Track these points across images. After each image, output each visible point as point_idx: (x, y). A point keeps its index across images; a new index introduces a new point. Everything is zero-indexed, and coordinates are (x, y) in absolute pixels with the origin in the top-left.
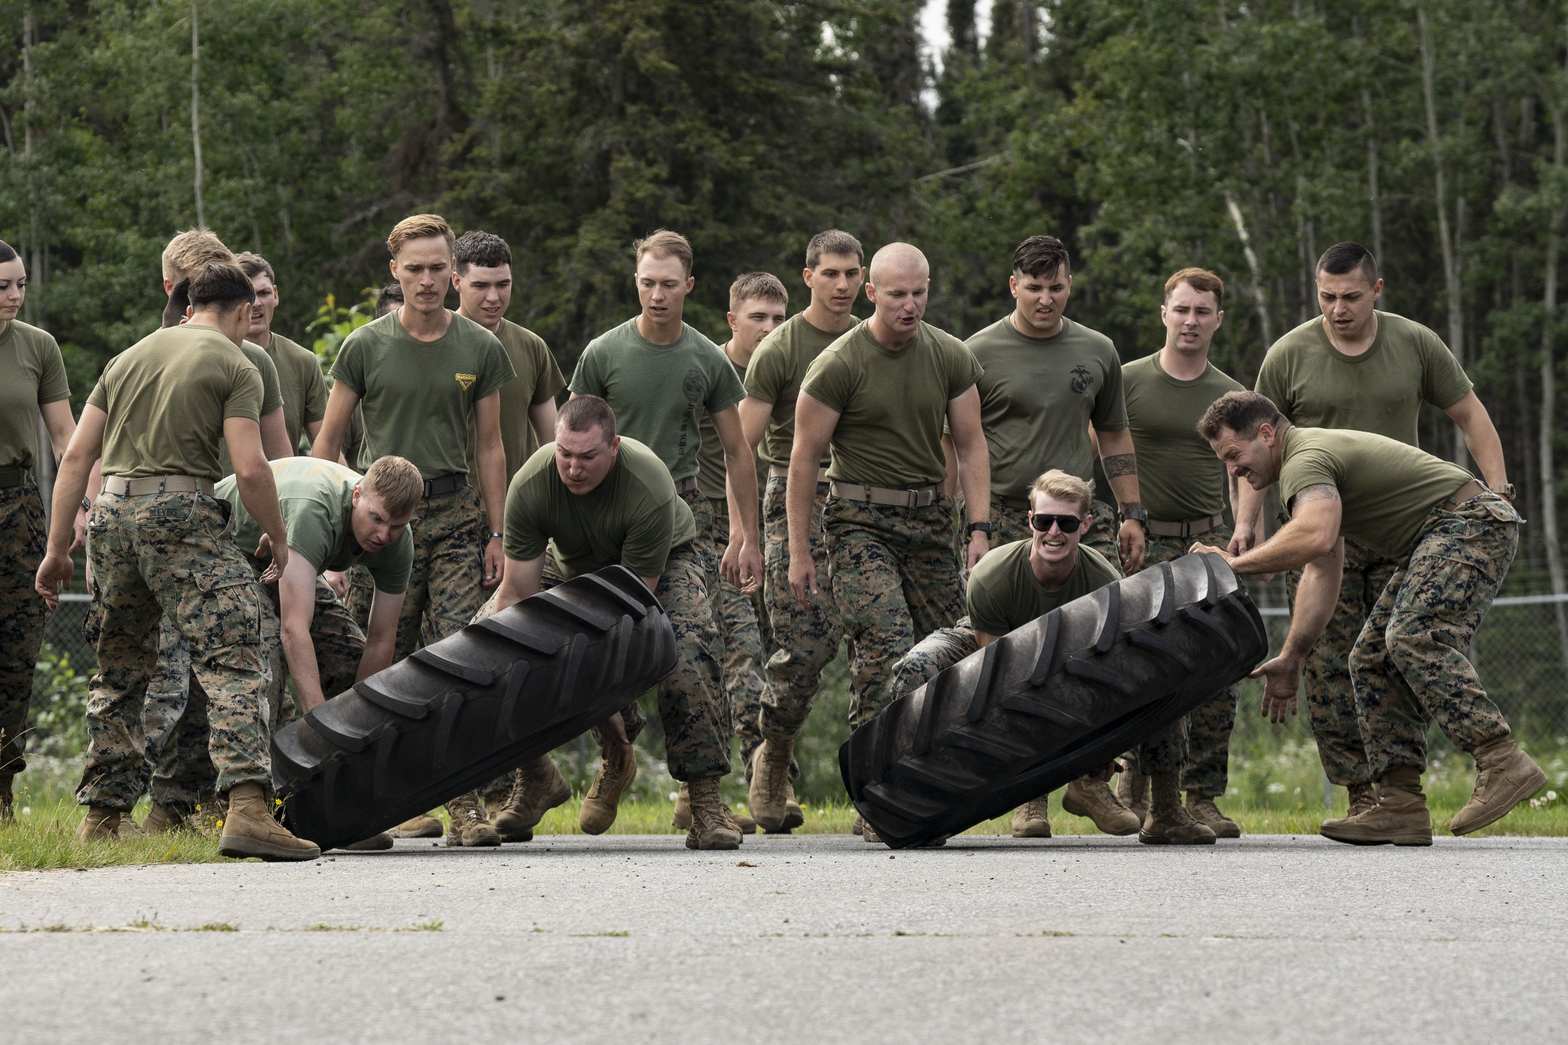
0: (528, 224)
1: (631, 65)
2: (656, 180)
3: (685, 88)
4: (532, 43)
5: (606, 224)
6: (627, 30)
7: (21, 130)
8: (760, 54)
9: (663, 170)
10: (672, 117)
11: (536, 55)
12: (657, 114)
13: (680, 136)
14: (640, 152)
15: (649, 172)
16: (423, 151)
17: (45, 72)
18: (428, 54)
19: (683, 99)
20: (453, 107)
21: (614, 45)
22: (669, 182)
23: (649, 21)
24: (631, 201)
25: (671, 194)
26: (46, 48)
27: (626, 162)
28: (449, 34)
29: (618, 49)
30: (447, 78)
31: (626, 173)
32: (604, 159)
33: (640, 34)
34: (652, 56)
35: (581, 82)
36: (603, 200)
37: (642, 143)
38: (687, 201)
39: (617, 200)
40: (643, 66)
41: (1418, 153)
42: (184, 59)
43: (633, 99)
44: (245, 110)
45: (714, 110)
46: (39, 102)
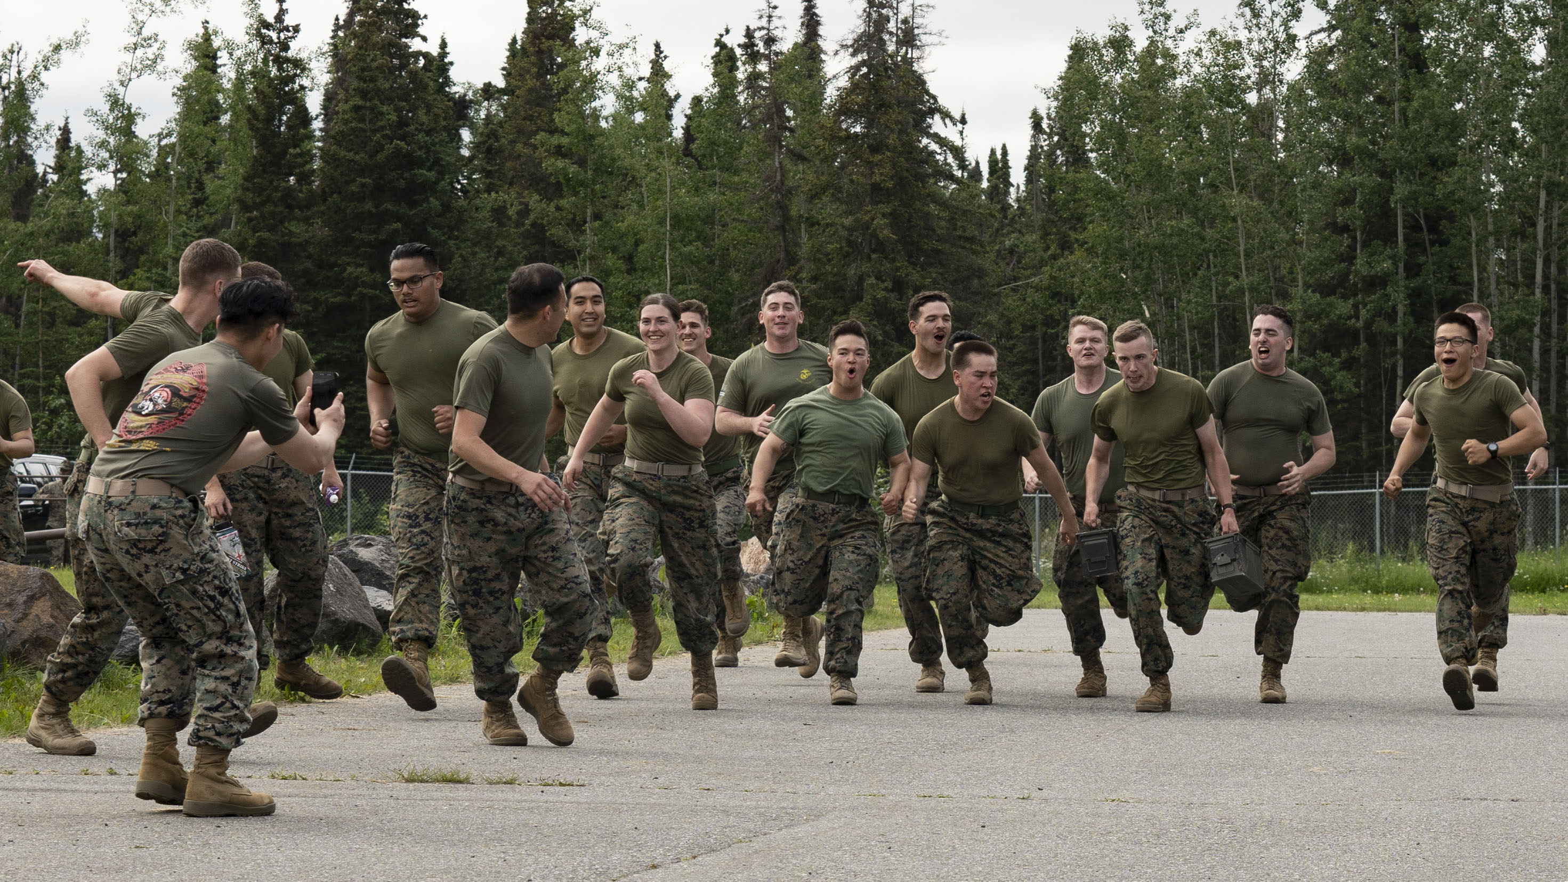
0: (824, 309)
1: (874, 235)
2: (886, 289)
3: (900, 247)
4: (828, 225)
5: (862, 310)
6: (873, 219)
7: (584, 261)
8: (933, 231)
9: (889, 284)
10: (894, 260)
11: (829, 230)
12: (886, 258)
13: (898, 269)
14: (879, 278)
15: (882, 286)
16: (773, 273)
17: (595, 235)
18: (777, 228)
19: (899, 251)
20: (788, 253)
21: (867, 226)
22: (892, 291)
23: (884, 215)
24: (874, 298)
25: (893, 296)
26: (597, 224)
27: (872, 280)
28: (787, 218)
29: (868, 228)
30: (785, 239)
31: (872, 286)
32: (861, 279)
33: (879, 221)
34: (885, 232)
35: (850, 243)
36: (861, 299)
37: (880, 272)
38: (900, 299)
39: (867, 298)
40: (881, 236)
41: (1236, 283)
42: (662, 230)
43: (874, 251)
44: (690, 253)
45: (911, 257)
46: (593, 249)
